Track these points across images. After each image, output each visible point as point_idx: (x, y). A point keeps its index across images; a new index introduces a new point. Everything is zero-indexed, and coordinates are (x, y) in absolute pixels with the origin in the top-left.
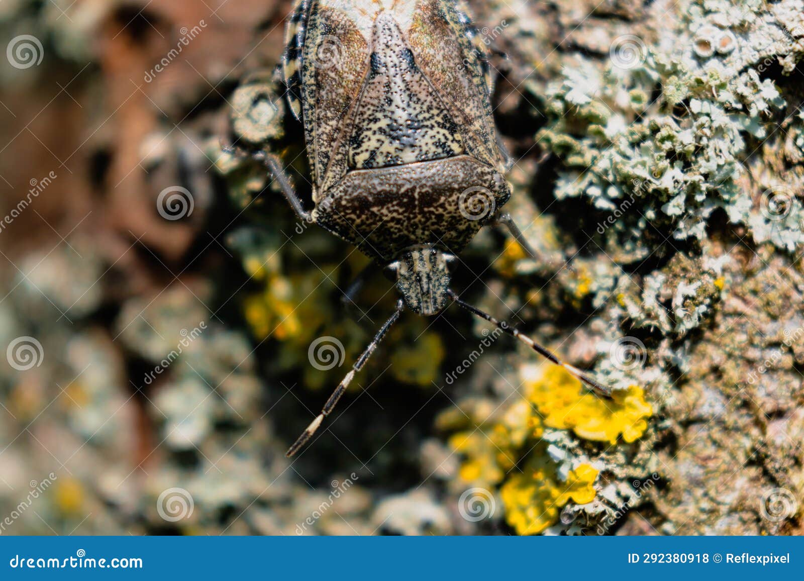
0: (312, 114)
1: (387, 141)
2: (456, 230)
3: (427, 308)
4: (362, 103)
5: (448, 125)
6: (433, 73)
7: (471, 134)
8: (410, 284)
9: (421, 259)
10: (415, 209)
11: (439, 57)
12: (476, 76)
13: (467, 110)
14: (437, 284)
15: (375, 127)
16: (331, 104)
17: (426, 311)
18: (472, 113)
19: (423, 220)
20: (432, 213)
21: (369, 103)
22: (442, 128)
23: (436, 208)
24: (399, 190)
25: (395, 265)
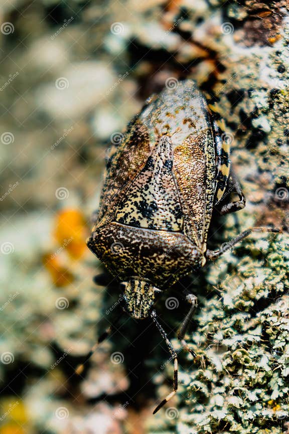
0: (109, 181)
1: (136, 210)
2: (163, 276)
3: (137, 315)
4: (133, 184)
5: (177, 212)
6: (180, 179)
7: (190, 222)
8: (131, 298)
9: (139, 286)
10: (138, 255)
11: (189, 170)
12: (209, 188)
13: (194, 207)
14: (146, 303)
15: (133, 200)
16: (119, 179)
17: (136, 316)
18: (197, 210)
19: (142, 263)
20: (147, 261)
21: (136, 185)
22: (172, 213)
23: (150, 259)
24: (131, 241)
25: (125, 283)
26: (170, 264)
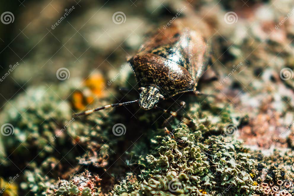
19: (161, 76)
20: (165, 75)
25: (143, 88)
26: (177, 81)
